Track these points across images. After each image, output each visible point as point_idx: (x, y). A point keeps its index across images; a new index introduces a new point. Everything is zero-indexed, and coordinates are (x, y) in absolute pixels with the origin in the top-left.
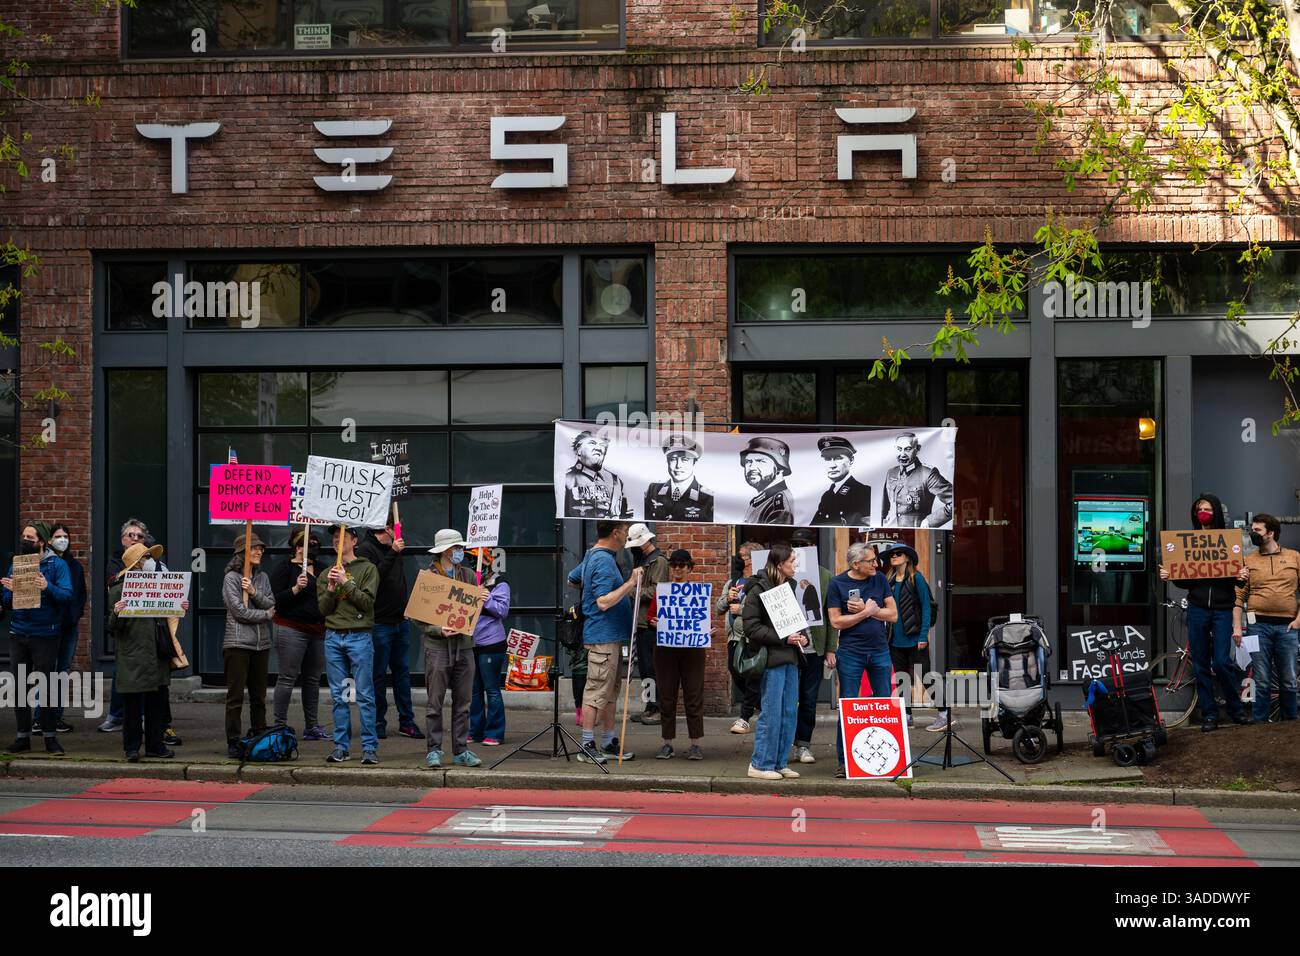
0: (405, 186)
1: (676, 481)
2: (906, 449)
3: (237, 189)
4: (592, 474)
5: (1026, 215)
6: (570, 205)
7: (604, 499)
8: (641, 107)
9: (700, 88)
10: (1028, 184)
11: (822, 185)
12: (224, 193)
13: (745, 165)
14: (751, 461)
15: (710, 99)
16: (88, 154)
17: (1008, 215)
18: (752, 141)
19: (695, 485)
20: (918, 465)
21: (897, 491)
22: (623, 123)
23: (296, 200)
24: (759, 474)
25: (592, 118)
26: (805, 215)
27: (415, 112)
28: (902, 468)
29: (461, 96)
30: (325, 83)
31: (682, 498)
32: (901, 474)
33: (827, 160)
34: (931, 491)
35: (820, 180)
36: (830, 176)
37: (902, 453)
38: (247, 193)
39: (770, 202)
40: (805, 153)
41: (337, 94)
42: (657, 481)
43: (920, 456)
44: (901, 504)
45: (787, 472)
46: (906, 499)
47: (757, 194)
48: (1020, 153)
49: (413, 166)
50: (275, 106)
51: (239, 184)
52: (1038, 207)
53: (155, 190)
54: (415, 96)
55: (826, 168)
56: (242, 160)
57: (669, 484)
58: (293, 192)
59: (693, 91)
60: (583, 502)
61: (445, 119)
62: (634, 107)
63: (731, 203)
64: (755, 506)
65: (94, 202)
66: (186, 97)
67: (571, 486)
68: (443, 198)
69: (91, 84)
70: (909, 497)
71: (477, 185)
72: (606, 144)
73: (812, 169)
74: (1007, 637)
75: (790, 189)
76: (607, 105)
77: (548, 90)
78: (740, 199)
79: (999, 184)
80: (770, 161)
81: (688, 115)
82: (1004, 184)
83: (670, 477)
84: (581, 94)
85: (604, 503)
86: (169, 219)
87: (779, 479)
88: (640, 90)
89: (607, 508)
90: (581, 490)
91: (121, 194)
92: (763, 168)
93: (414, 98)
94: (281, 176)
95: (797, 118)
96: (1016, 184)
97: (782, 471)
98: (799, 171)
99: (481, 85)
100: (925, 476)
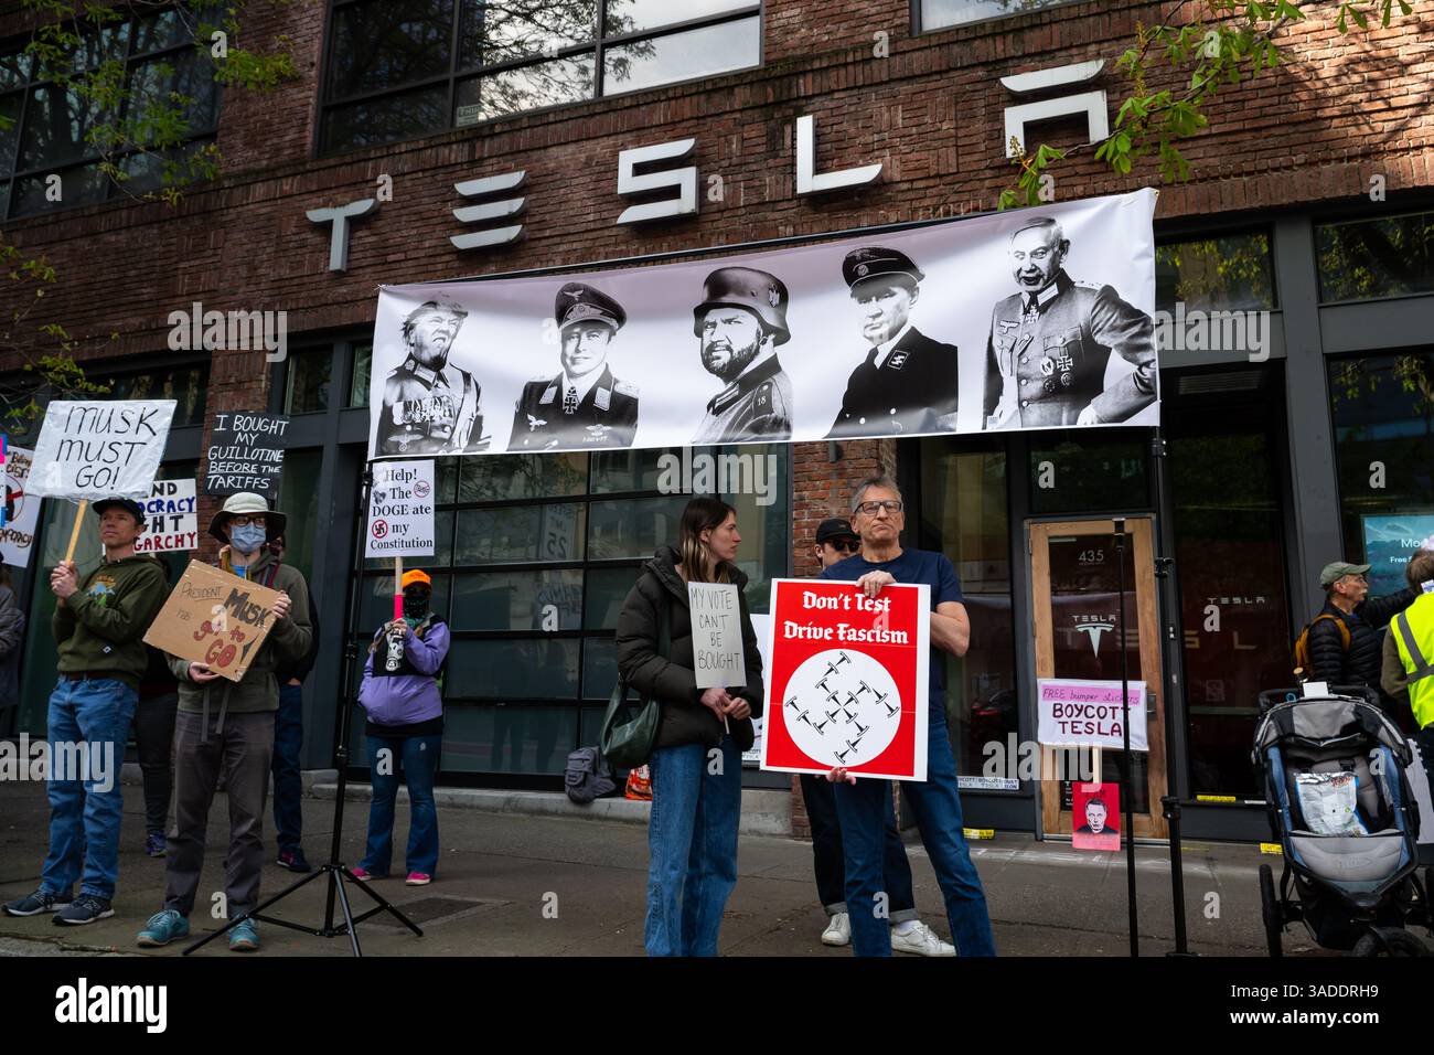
0: (540, 239)
1: (571, 375)
2: (1034, 254)
3: (390, 263)
4: (429, 375)
5: (1265, 171)
6: (702, 236)
7: (445, 421)
8: (779, 122)
9: (843, 90)
10: (1264, 133)
11: (988, 173)
12: (379, 268)
13: (896, 163)
14: (714, 325)
15: (855, 100)
16: (273, 249)
17: (1240, 175)
18: (904, 136)
19: (606, 380)
20: (1065, 285)
21: (1018, 350)
22: (760, 141)
23: (440, 266)
24: (729, 348)
25: (727, 141)
26: (969, 211)
27: (553, 165)
28: (1026, 298)
29: (596, 141)
30: (473, 150)
31: (581, 405)
32: (1026, 312)
33: (994, 144)
34: (1100, 339)
35: (987, 168)
36: (997, 162)
37: (1026, 264)
38: (398, 265)
39: (927, 202)
40: (967, 141)
41: (482, 159)
42: (538, 378)
43: (1069, 265)
44: (1027, 378)
45: (782, 336)
46: (1041, 366)
47: (911, 195)
48: (1250, 96)
49: (547, 217)
50: (428, 180)
51: (391, 258)
52: (1281, 159)
53: (321, 273)
54: (554, 149)
55: (993, 152)
56: (394, 235)
57: (558, 383)
58: (438, 260)
59: (836, 95)
60: (409, 428)
61: (580, 166)
62: (772, 123)
63: (880, 209)
64: (717, 412)
65: (272, 292)
66: (355, 184)
67: (392, 401)
68: (575, 246)
69: (281, 185)
70: (1046, 360)
71: (607, 228)
72: (741, 165)
73: (976, 157)
74: (1302, 725)
75: (950, 184)
76: (743, 125)
77: (683, 120)
78: (891, 203)
79: (1223, 139)
80: (924, 155)
81: (831, 121)
82: (1231, 138)
83: (564, 369)
84: (716, 119)
85: (443, 426)
86: (330, 299)
87: (766, 353)
88: (778, 104)
89: (446, 436)
90: (407, 407)
91: (296, 281)
92: (916, 164)
93: (554, 151)
94: (427, 244)
95: (956, 103)
96: (1248, 136)
97: (772, 337)
98: (960, 161)
99: (616, 127)
100: (1083, 308)
